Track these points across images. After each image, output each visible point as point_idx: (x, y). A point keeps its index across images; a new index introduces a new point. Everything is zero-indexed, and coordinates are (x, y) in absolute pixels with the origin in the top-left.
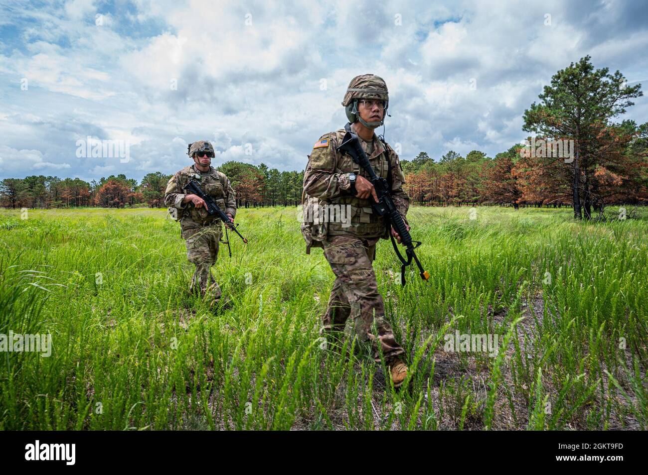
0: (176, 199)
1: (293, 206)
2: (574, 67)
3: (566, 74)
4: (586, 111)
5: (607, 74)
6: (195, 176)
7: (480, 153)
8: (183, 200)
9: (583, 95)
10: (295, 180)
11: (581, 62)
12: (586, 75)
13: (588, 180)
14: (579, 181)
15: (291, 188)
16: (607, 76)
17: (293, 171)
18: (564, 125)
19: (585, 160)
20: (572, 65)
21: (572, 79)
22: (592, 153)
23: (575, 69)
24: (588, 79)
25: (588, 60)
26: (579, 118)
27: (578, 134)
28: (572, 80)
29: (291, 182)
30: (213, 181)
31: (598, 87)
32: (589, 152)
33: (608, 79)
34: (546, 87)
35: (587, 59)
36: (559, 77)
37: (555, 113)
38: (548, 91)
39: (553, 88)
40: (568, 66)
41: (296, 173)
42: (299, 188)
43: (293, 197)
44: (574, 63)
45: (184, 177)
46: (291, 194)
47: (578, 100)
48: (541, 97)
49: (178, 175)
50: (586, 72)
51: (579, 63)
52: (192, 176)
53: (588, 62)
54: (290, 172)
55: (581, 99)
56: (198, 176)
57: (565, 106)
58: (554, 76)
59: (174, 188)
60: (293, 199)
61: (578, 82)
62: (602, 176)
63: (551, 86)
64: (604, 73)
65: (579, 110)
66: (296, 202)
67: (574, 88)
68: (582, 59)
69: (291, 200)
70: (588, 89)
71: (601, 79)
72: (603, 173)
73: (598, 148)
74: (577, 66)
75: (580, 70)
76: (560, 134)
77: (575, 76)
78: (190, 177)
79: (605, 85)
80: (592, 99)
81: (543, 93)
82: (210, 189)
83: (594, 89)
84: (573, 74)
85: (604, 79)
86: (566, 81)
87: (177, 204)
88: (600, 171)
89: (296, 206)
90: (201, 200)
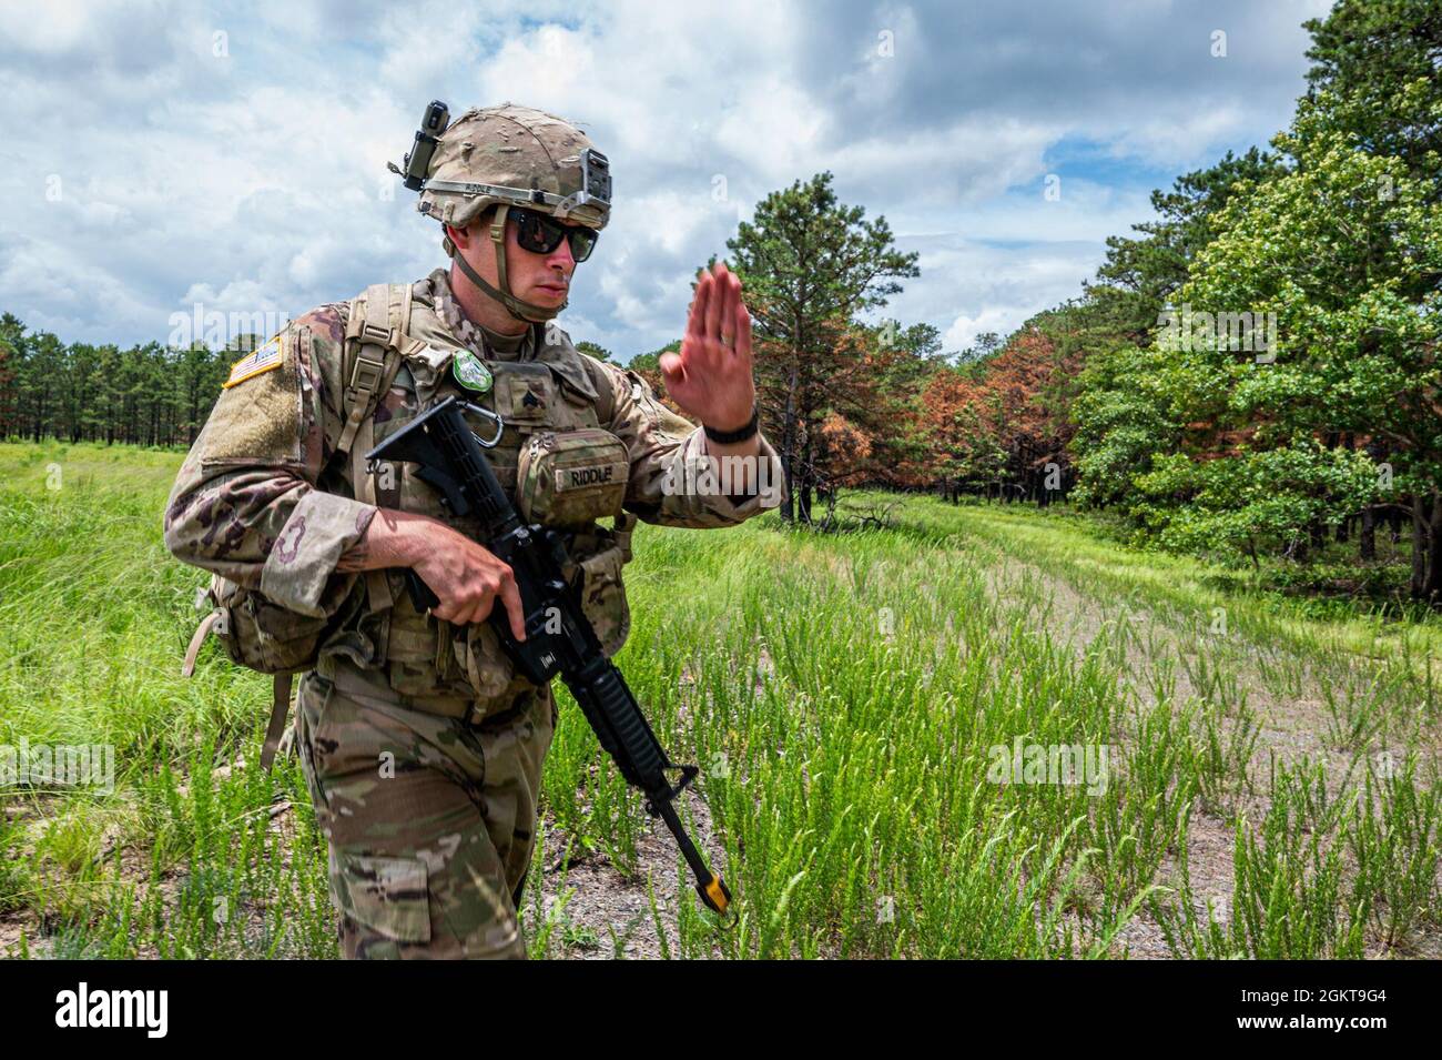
0: (288, 536)
1: (99, 442)
2: (801, 190)
3: (785, 201)
4: (815, 290)
5: (860, 220)
6: (450, 364)
7: (598, 348)
8: (352, 548)
9: (811, 255)
10: (109, 371)
11: (815, 182)
12: (820, 214)
13: (810, 439)
14: (793, 441)
15: (96, 390)
16: (861, 224)
17: (106, 344)
18: (771, 313)
19: (808, 396)
20: (797, 186)
21: (795, 216)
22: (821, 382)
23: (801, 195)
24: (825, 221)
25: (827, 181)
26: (802, 303)
27: (797, 337)
28: (792, 219)
29: (96, 375)
30: (563, 414)
31: (841, 245)
32: (814, 379)
33: (862, 229)
34: (743, 226)
35: (826, 178)
36: (769, 208)
37: (755, 285)
38: (747, 235)
39: (755, 230)
40: (790, 186)
41: (114, 351)
42: (121, 394)
43: (101, 417)
44: (802, 183)
45: (369, 357)
46: (95, 408)
47: (803, 265)
48: (731, 245)
49: (322, 332)
50: (823, 208)
51: (810, 184)
52: (435, 358)
53: (828, 186)
54: (96, 347)
55: (808, 263)
56: (473, 371)
57: (776, 272)
58: (760, 203)
59: (280, 437)
60: (102, 423)
61: (806, 224)
62: (837, 434)
63: (754, 225)
64: (856, 216)
65: (803, 285)
66: (111, 432)
67: (797, 237)
68: (817, 176)
69: (94, 425)
70: (822, 244)
71: (848, 227)
72: (838, 428)
73: (833, 370)
74: (807, 191)
75: (811, 200)
76: (761, 331)
77: (801, 210)
78: (409, 365)
79: (855, 240)
80: (829, 264)
81: (736, 238)
82: (559, 478)
83: (834, 247)
84: (796, 205)
85: (853, 229)
86: (783, 216)
87: (287, 580)
88: (834, 424)
89: (110, 443)
90: (492, 572)
